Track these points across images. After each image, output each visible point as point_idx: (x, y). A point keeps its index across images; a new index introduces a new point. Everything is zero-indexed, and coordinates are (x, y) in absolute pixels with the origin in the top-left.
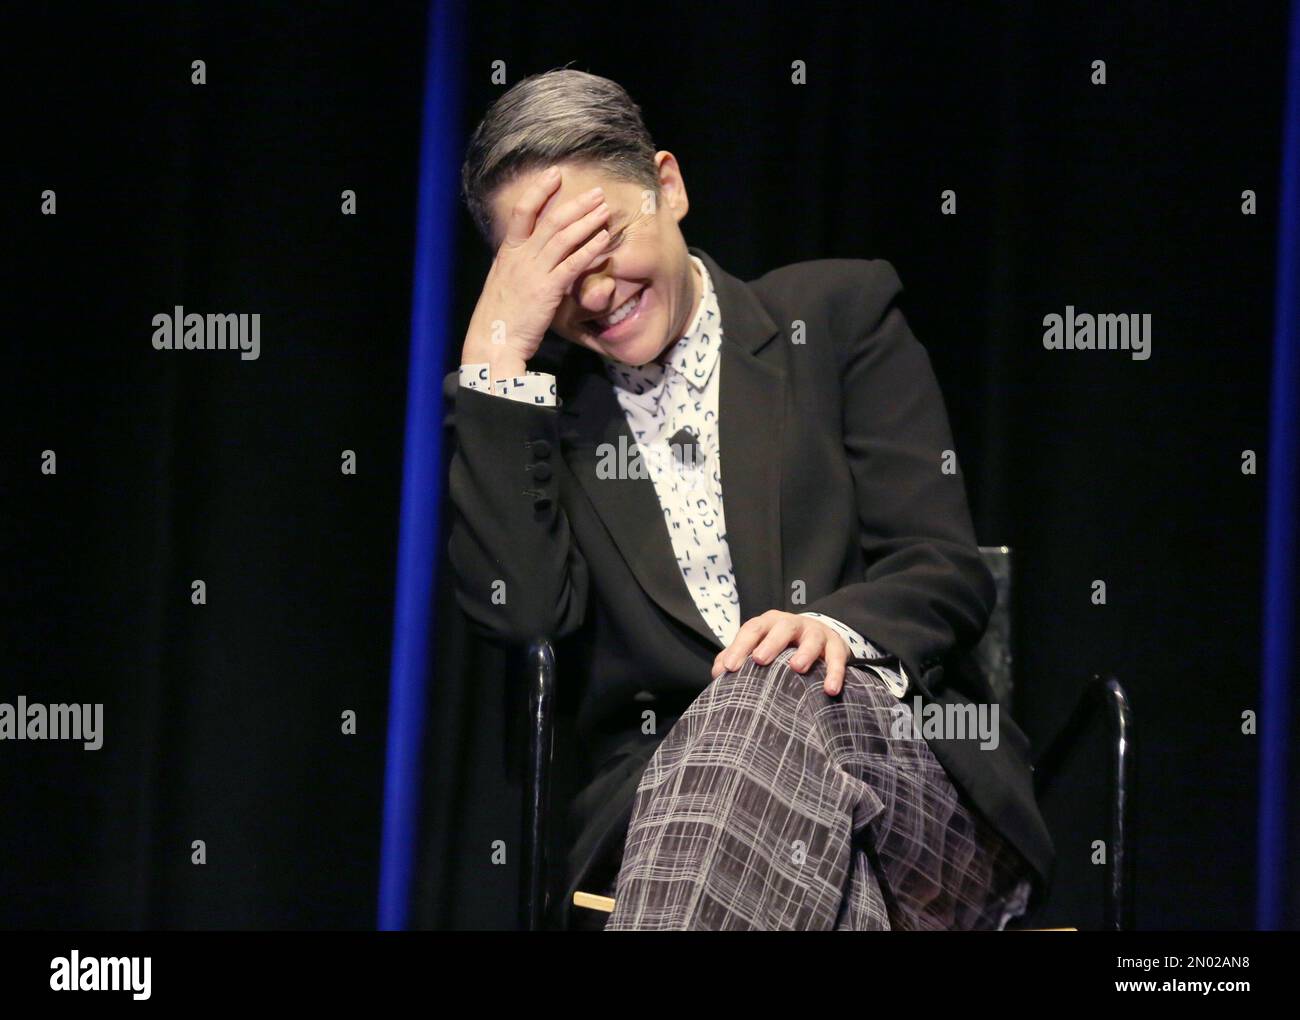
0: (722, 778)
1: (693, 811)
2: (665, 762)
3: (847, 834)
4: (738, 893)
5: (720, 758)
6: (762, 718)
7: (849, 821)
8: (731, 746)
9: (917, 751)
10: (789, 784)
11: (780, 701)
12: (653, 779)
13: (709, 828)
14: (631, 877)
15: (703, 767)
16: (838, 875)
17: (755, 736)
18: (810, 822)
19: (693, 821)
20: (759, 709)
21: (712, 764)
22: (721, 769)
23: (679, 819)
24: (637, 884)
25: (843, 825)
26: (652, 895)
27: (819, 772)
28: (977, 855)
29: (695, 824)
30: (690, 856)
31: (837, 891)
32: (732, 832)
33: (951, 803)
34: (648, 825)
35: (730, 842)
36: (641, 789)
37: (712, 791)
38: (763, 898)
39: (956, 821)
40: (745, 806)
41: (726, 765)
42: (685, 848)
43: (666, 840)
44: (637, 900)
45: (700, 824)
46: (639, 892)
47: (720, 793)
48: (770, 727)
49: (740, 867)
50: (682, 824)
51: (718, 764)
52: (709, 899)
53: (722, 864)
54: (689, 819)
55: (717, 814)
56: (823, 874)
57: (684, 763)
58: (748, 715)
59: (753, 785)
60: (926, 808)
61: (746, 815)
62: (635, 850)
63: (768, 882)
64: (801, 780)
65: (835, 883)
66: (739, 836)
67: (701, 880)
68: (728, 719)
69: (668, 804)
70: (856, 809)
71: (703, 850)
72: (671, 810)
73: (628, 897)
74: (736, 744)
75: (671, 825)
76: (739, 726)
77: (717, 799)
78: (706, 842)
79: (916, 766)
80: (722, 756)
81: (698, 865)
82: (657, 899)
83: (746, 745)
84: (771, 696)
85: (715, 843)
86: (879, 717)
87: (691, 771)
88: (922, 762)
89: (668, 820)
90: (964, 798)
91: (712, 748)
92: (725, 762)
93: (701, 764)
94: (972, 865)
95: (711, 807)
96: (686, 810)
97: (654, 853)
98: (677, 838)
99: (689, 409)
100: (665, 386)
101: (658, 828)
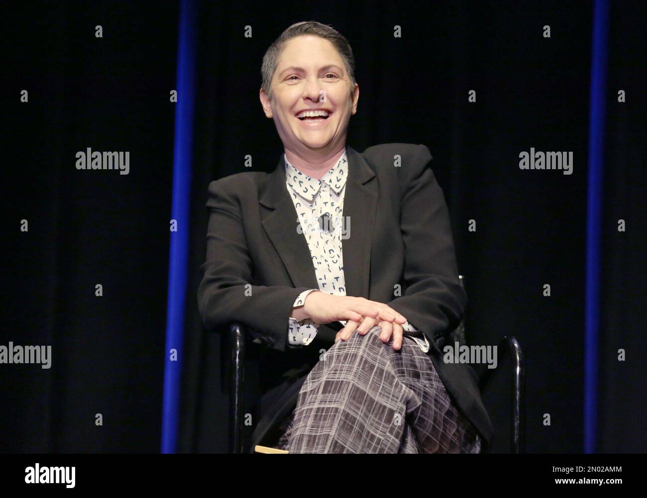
0: (343, 386)
1: (329, 402)
2: (313, 379)
3: (403, 413)
4: (351, 440)
5: (342, 377)
6: (362, 357)
7: (404, 408)
8: (347, 371)
9: (433, 378)
10: (375, 388)
11: (371, 349)
12: (308, 385)
13: (337, 409)
14: (298, 433)
15: (334, 381)
16: (398, 433)
17: (359, 365)
18: (385, 407)
19: (329, 407)
20: (361, 353)
21: (338, 380)
22: (342, 381)
23: (322, 406)
24: (302, 436)
25: (401, 409)
26: (309, 441)
27: (391, 384)
28: (458, 431)
29: (330, 408)
30: (327, 423)
31: (398, 441)
32: (348, 411)
33: (447, 404)
34: (306, 408)
35: (347, 415)
36: (301, 392)
37: (338, 392)
38: (362, 443)
39: (449, 413)
40: (354, 398)
41: (345, 380)
42: (325, 419)
43: (316, 416)
44: (302, 444)
45: (333, 408)
46: (302, 440)
47: (342, 393)
48: (366, 362)
49: (352, 428)
50: (323, 408)
51: (341, 380)
52: (336, 442)
53: (343, 426)
54: (327, 406)
55: (341, 403)
56: (391, 432)
57: (324, 379)
58: (355, 356)
59: (358, 389)
60: (435, 406)
61: (355, 402)
62: (299, 420)
63: (364, 435)
64: (381, 387)
65: (397, 437)
66: (351, 413)
67: (333, 433)
68: (345, 359)
69: (316, 398)
70: (408, 402)
71: (334, 419)
72: (318, 401)
73: (297, 442)
74: (349, 370)
75: (318, 409)
76: (351, 362)
77: (341, 396)
78: (335, 416)
79: (432, 385)
80: (343, 376)
81: (331, 427)
82: (311, 443)
83: (355, 370)
84: (366, 347)
85: (339, 416)
86: (417, 361)
87: (328, 383)
88: (434, 383)
89: (316, 406)
91: (338, 372)
92: (344, 378)
93: (332, 380)
94: (454, 434)
95: (337, 400)
96: (326, 402)
97: (310, 422)
98: (321, 415)
99: (329, 205)
100: (319, 192)
101: (311, 409)
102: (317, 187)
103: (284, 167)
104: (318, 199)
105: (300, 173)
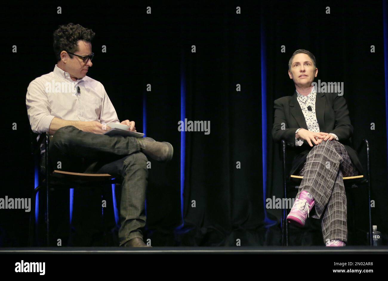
0: (320, 156)
2: (311, 153)
3: (339, 164)
4: (323, 172)
5: (320, 153)
6: (326, 147)
7: (339, 163)
9: (346, 154)
10: (330, 157)
11: (329, 145)
12: (309, 155)
13: (319, 163)
14: (307, 170)
15: (318, 154)
16: (337, 170)
17: (325, 150)
18: (333, 162)
20: (326, 146)
23: (314, 162)
24: (308, 171)
25: (338, 163)
26: (311, 172)
27: (335, 155)
28: (353, 170)
30: (316, 167)
31: (337, 172)
32: (322, 163)
33: (350, 162)
34: (309, 162)
35: (322, 165)
36: (307, 157)
38: (326, 173)
39: (351, 164)
40: (324, 159)
42: (315, 166)
43: (312, 165)
48: (327, 149)
49: (323, 168)
52: (319, 172)
53: (321, 168)
54: (316, 161)
55: (320, 161)
56: (335, 170)
57: (314, 153)
58: (324, 147)
59: (325, 157)
60: (347, 162)
61: (324, 161)
62: (307, 166)
63: (327, 171)
64: (332, 156)
65: (337, 171)
66: (323, 164)
67: (318, 170)
68: (321, 147)
69: (312, 159)
70: (340, 161)
71: (318, 166)
72: (313, 160)
74: (322, 151)
75: (313, 162)
77: (320, 159)
79: (346, 156)
80: (320, 152)
83: (324, 151)
84: (327, 144)
85: (320, 165)
86: (341, 149)
87: (316, 155)
88: (346, 155)
89: (312, 162)
90: (352, 162)
94: (352, 171)
97: (311, 166)
98: (314, 164)
99: (310, 103)
100: (307, 100)
101: (311, 163)
102: (306, 98)
103: (296, 93)
104: (307, 102)
105: (301, 95)
